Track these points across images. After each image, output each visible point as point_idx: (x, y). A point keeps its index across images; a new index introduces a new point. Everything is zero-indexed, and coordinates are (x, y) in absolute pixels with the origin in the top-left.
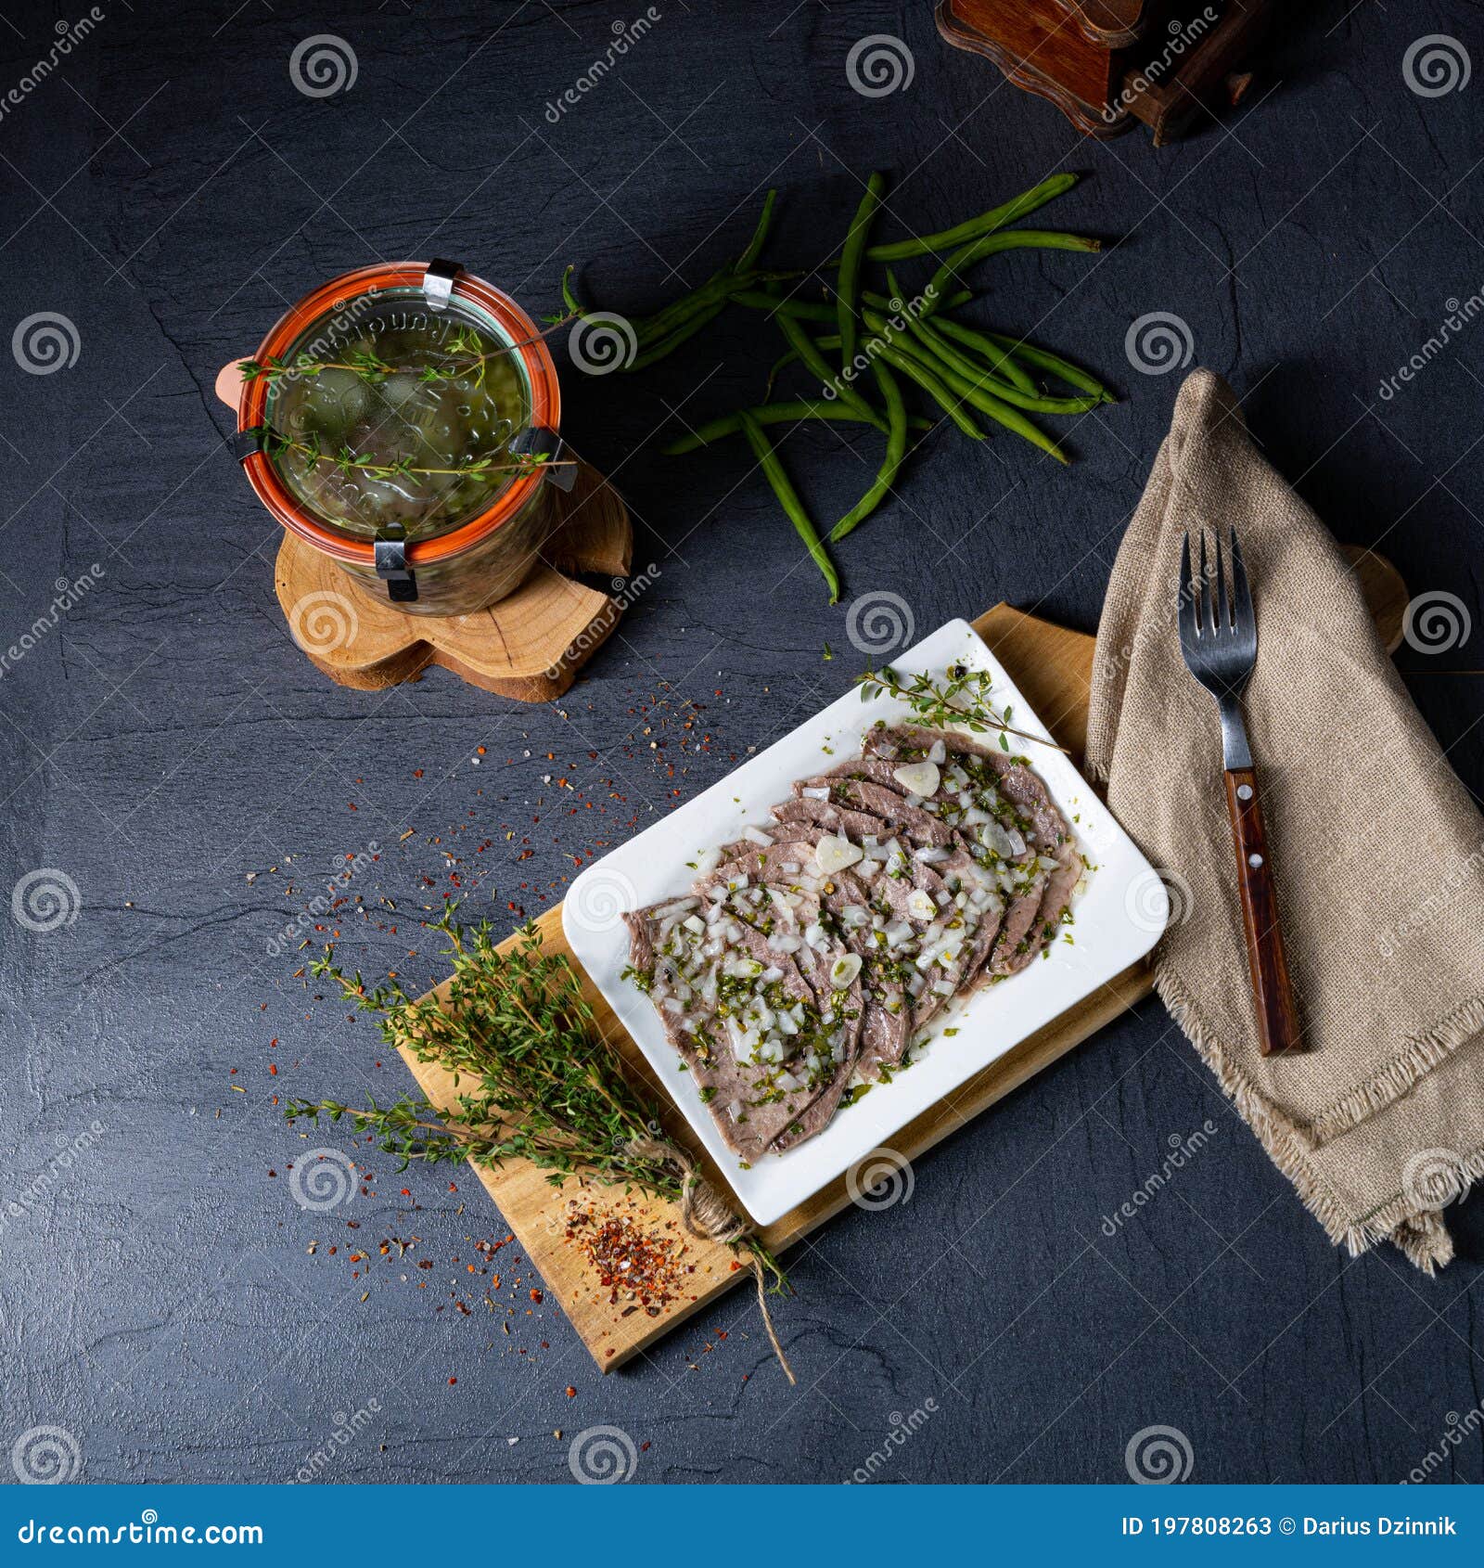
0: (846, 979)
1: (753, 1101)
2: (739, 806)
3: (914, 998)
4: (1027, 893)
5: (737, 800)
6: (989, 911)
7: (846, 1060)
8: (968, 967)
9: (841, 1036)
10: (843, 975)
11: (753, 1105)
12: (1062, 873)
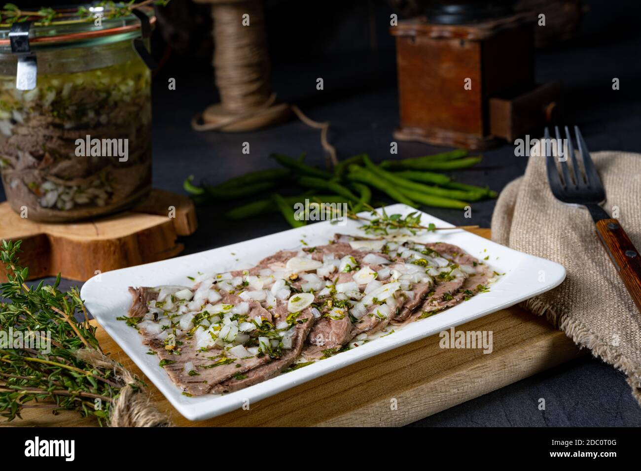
0: (301, 305)
1: (206, 365)
2: (235, 257)
3: (356, 319)
4: (450, 279)
5: (233, 254)
6: (419, 282)
7: (293, 348)
8: (403, 308)
9: (292, 333)
10: (298, 303)
11: (206, 368)
12: (478, 277)
